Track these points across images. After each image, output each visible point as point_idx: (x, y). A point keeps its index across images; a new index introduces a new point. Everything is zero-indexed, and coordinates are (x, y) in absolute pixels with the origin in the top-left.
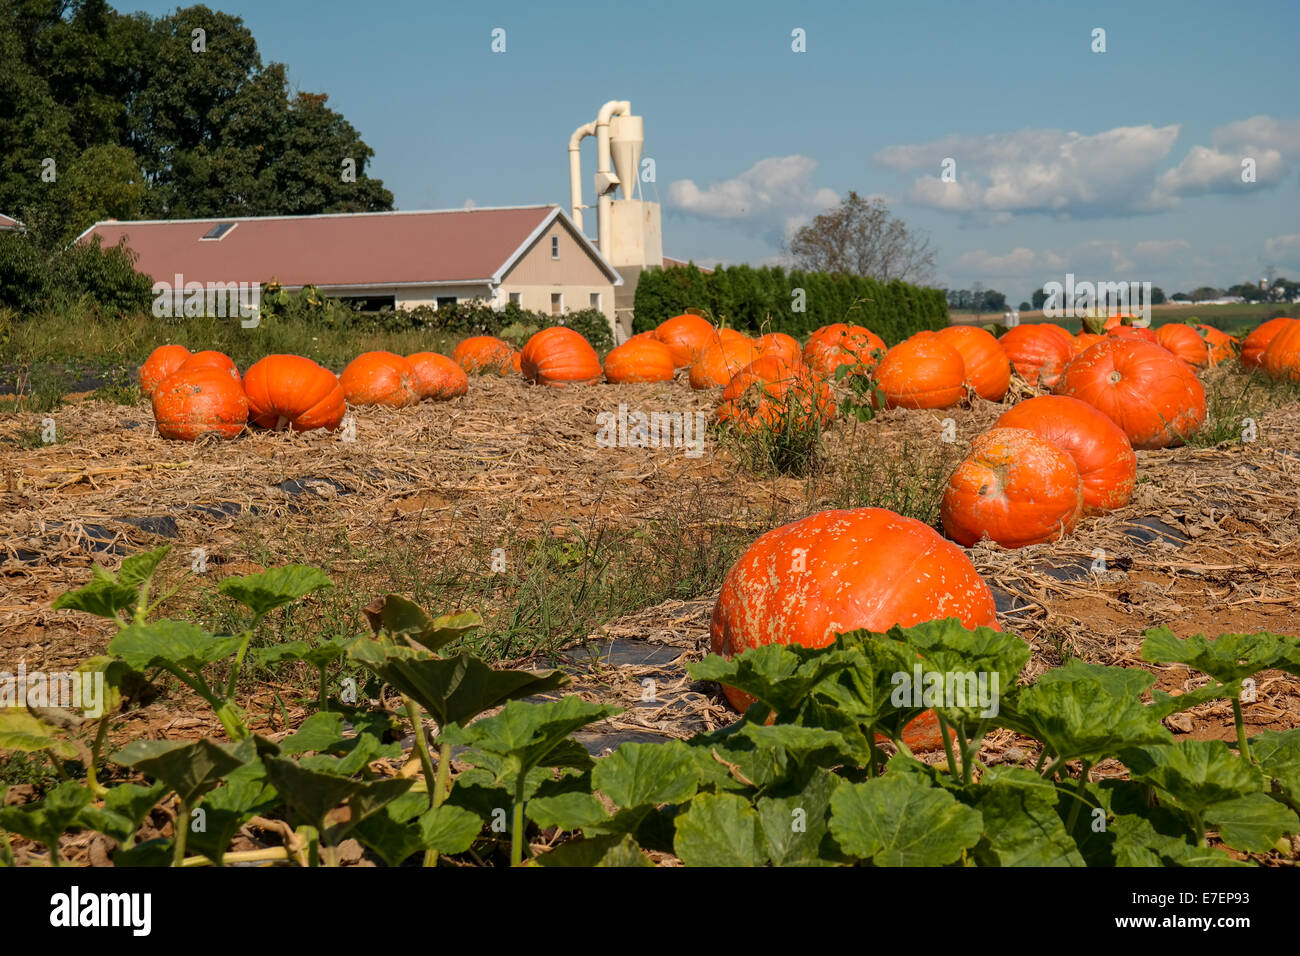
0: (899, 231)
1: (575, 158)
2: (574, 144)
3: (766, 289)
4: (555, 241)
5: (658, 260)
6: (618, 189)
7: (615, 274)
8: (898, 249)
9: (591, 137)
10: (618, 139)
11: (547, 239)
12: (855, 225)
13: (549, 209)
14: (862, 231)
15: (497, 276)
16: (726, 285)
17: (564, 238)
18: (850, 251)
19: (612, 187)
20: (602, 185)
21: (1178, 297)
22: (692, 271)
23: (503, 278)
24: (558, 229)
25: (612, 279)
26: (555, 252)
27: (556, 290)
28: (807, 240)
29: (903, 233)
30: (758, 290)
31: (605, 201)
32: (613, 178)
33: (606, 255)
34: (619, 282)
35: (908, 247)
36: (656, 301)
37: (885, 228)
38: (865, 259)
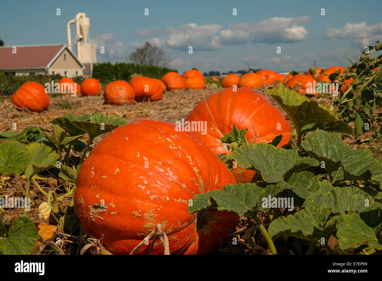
0: (161, 53)
1: (69, 30)
2: (68, 26)
3: (130, 69)
4: (65, 55)
5: (95, 61)
6: (82, 40)
7: (83, 65)
8: (161, 58)
9: (73, 24)
10: (82, 25)
11: (63, 55)
12: (148, 51)
13: (62, 46)
14: (150, 53)
15: (48, 66)
16: (119, 69)
17: (68, 55)
18: (147, 59)
19: (81, 40)
20: (78, 39)
21: (224, 74)
22: (109, 65)
23: (50, 66)
24: (66, 52)
25: (82, 67)
26: (65, 59)
27: (65, 70)
28: (134, 56)
29: (162, 54)
30: (128, 70)
31: (79, 43)
32: (81, 36)
33: (80, 59)
34: (84, 68)
35: (164, 58)
36: (99, 73)
37: (157, 52)
38: (151, 61)
